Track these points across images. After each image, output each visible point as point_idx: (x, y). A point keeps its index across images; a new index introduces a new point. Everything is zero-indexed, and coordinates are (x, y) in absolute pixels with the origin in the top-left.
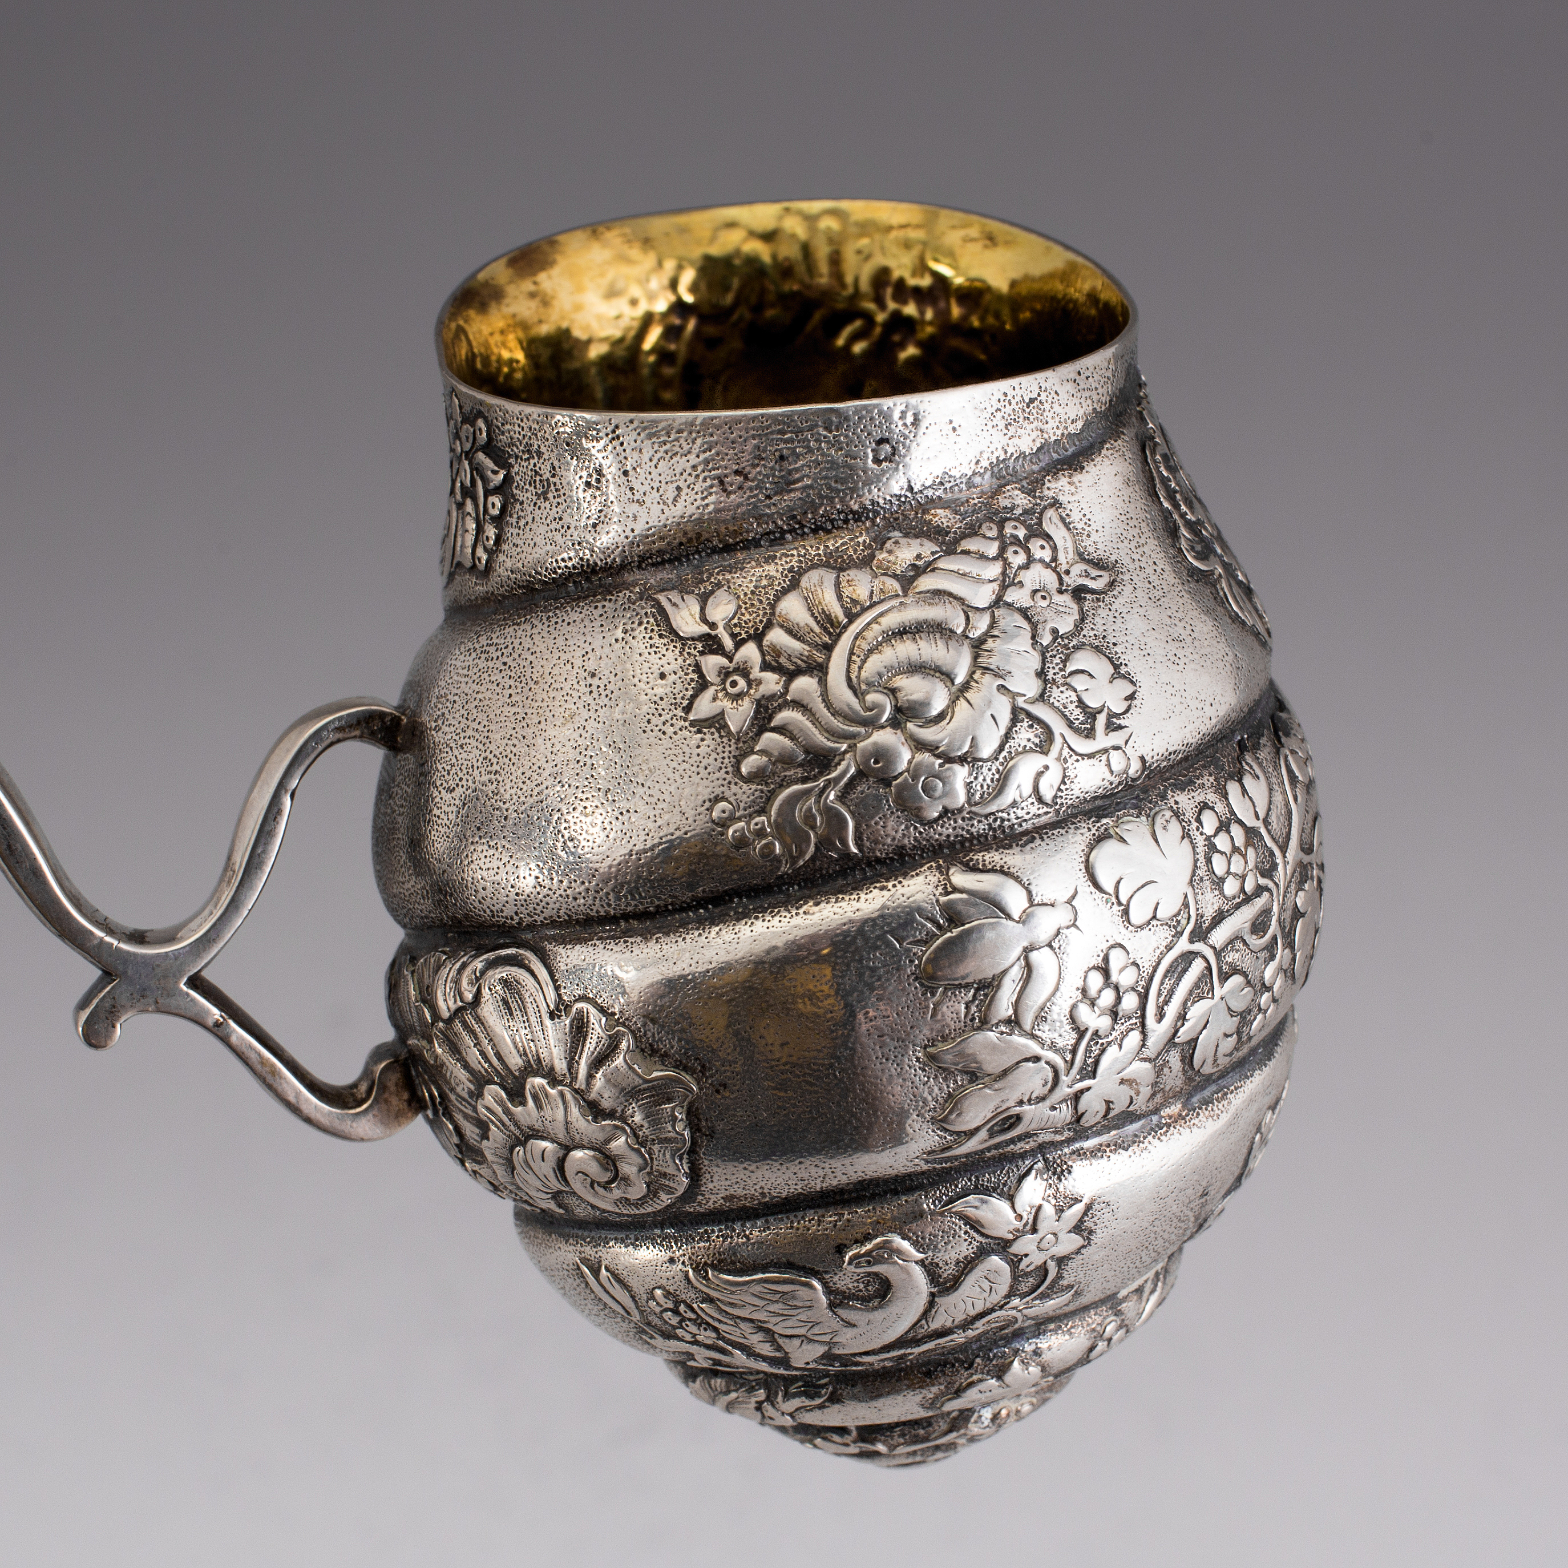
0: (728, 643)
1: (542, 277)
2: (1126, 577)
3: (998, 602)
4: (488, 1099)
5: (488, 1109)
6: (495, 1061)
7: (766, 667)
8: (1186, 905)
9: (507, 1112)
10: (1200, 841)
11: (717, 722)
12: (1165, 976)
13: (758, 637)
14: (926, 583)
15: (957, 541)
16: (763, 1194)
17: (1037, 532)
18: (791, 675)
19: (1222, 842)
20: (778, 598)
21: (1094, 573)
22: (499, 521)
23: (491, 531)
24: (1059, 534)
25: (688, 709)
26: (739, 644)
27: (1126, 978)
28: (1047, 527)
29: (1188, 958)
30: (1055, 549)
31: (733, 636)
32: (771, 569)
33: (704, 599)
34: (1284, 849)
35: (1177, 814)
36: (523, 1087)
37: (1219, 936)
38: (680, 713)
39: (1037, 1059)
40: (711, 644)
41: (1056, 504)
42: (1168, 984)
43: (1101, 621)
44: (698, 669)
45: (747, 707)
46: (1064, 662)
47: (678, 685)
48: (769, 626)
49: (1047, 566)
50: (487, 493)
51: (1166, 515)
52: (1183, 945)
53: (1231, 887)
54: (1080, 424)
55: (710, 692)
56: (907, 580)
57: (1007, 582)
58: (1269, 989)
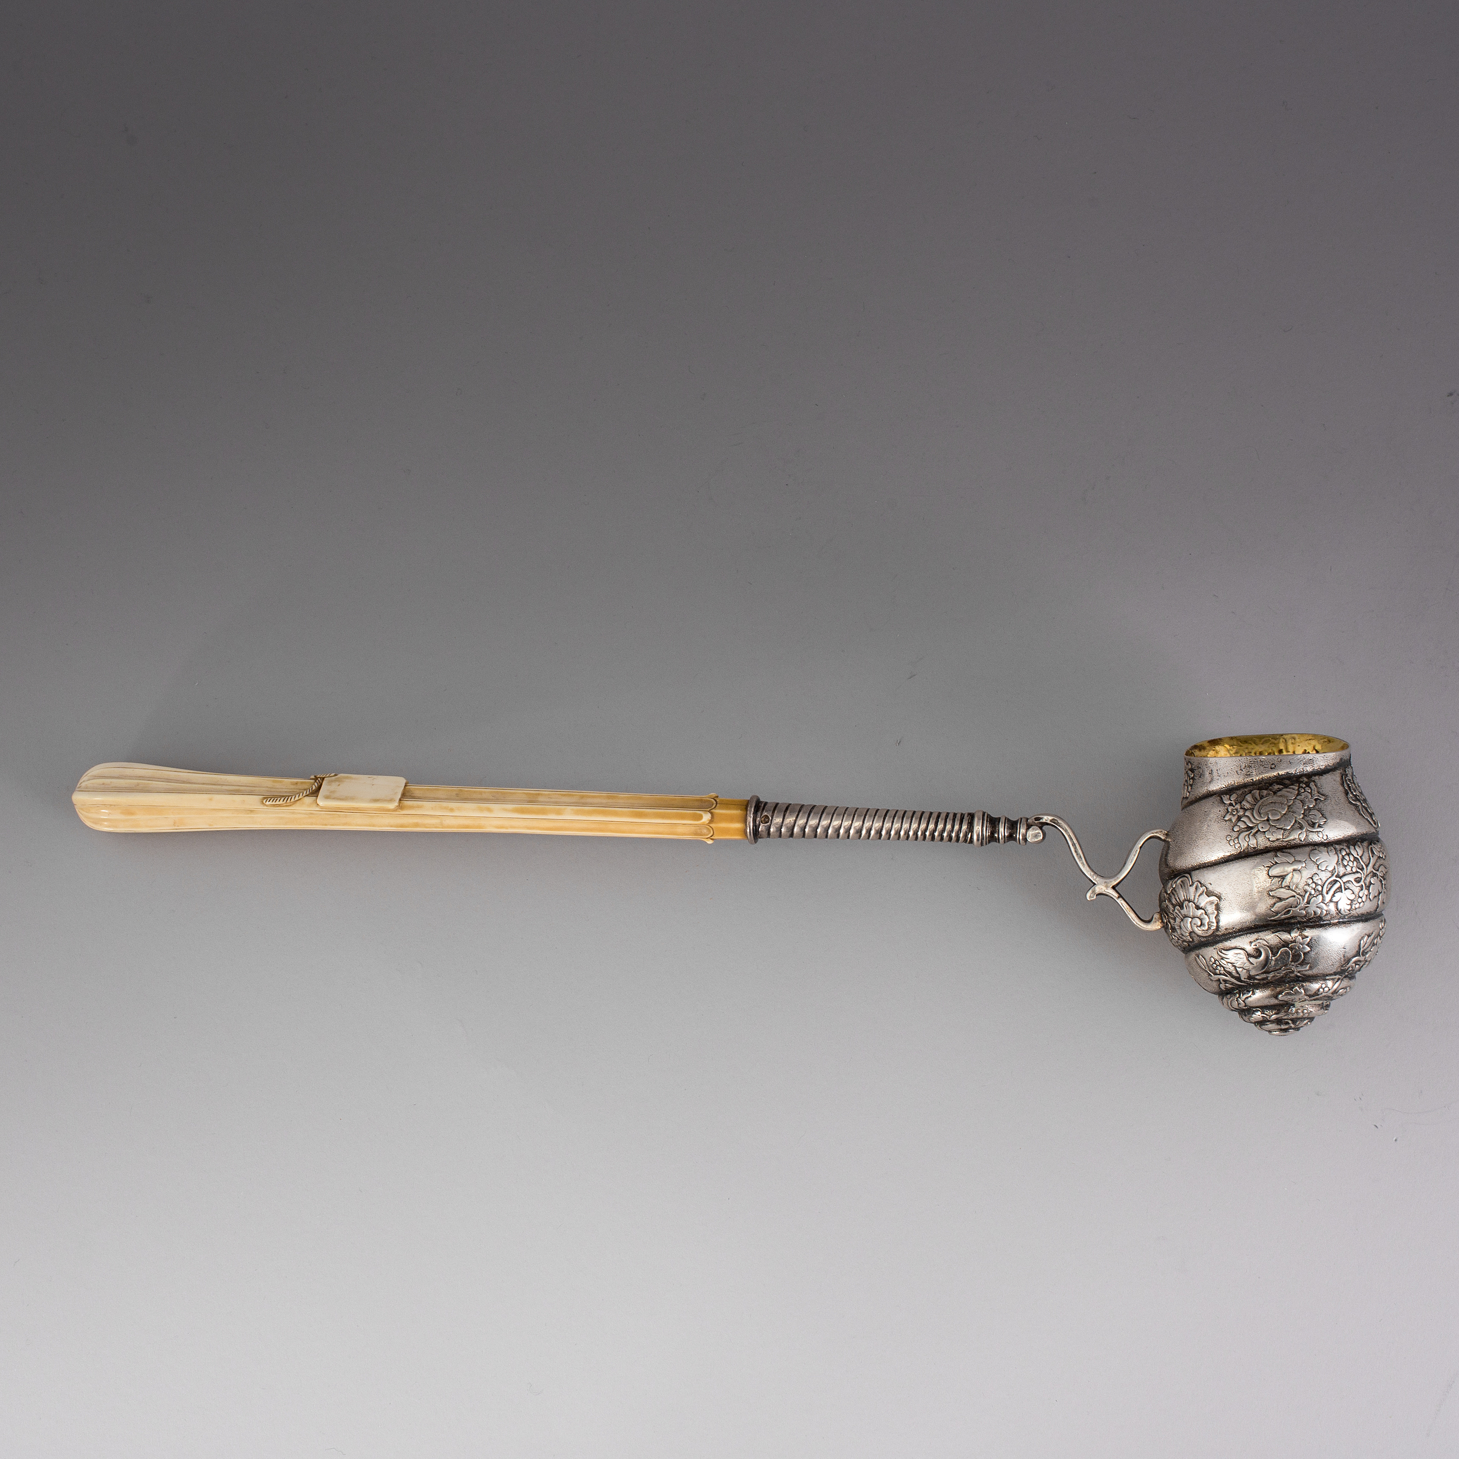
0: (1234, 805)
1: (1217, 747)
2: (1329, 799)
3: (1295, 798)
4: (1176, 911)
5: (1176, 913)
6: (1178, 900)
7: (1241, 808)
8: (1335, 868)
9: (1180, 912)
10: (1340, 856)
11: (1230, 820)
12: (1329, 884)
13: (1241, 803)
14: (1279, 793)
15: (1288, 786)
16: (1233, 928)
17: (1308, 786)
18: (1245, 810)
19: (1347, 857)
20: (1247, 795)
21: (1321, 796)
22: (1191, 785)
23: (1190, 788)
24: (1313, 787)
25: (1224, 817)
26: (1236, 804)
27: (1319, 882)
28: (1311, 785)
29: (1336, 881)
30: (1311, 790)
31: (1235, 802)
32: (1246, 790)
33: (1230, 796)
34: (1367, 866)
35: (1335, 849)
36: (1183, 904)
37: (1345, 879)
38: (1222, 818)
39: (1294, 896)
40: (1231, 804)
41: (1314, 781)
42: (1329, 886)
43: (1321, 805)
44: (1227, 809)
45: (1236, 817)
46: (1309, 812)
47: (1223, 813)
48: (1243, 800)
49: (1309, 793)
50: (1190, 779)
51: (1346, 790)
52: (1334, 878)
53: (1349, 869)
54: (1324, 767)
55: (1229, 813)
56: (1275, 793)
57: (1298, 794)
58: (1361, 898)
